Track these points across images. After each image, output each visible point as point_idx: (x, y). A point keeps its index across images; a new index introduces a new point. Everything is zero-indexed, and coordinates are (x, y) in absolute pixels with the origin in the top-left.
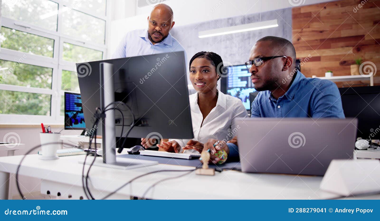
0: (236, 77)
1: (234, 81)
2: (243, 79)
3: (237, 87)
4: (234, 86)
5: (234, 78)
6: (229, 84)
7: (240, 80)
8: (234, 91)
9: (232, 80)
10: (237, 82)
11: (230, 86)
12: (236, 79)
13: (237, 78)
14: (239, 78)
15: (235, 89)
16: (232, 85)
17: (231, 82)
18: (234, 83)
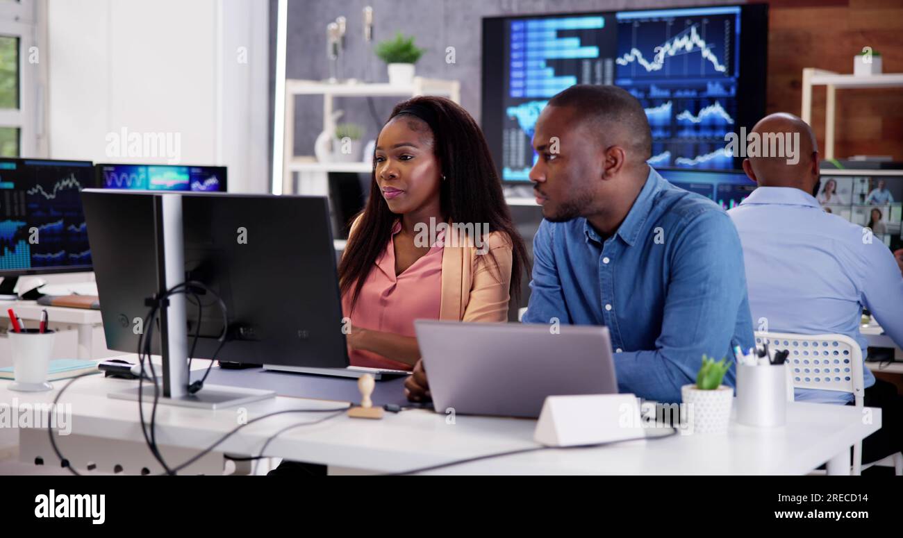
0: (538, 59)
1: (531, 73)
2: (561, 67)
3: (540, 99)
4: (531, 93)
5: (531, 64)
6: (515, 84)
7: (550, 72)
8: (531, 114)
9: (524, 69)
10: (540, 78)
11: (516, 94)
12: (538, 68)
13: (543, 64)
14: (550, 63)
15: (532, 105)
16: (524, 88)
17: (518, 79)
18: (531, 83)
